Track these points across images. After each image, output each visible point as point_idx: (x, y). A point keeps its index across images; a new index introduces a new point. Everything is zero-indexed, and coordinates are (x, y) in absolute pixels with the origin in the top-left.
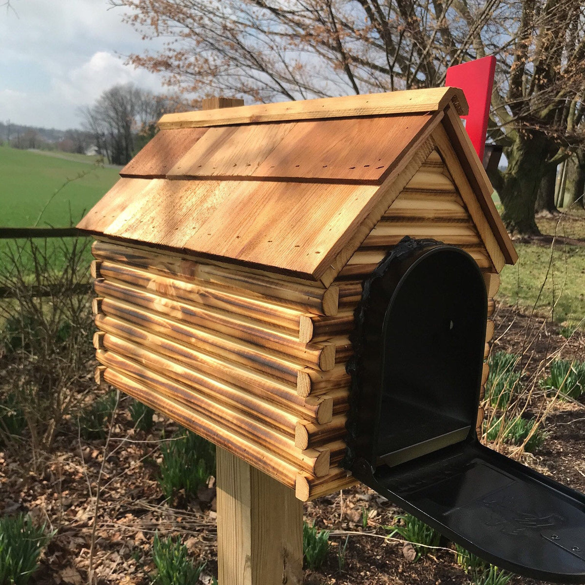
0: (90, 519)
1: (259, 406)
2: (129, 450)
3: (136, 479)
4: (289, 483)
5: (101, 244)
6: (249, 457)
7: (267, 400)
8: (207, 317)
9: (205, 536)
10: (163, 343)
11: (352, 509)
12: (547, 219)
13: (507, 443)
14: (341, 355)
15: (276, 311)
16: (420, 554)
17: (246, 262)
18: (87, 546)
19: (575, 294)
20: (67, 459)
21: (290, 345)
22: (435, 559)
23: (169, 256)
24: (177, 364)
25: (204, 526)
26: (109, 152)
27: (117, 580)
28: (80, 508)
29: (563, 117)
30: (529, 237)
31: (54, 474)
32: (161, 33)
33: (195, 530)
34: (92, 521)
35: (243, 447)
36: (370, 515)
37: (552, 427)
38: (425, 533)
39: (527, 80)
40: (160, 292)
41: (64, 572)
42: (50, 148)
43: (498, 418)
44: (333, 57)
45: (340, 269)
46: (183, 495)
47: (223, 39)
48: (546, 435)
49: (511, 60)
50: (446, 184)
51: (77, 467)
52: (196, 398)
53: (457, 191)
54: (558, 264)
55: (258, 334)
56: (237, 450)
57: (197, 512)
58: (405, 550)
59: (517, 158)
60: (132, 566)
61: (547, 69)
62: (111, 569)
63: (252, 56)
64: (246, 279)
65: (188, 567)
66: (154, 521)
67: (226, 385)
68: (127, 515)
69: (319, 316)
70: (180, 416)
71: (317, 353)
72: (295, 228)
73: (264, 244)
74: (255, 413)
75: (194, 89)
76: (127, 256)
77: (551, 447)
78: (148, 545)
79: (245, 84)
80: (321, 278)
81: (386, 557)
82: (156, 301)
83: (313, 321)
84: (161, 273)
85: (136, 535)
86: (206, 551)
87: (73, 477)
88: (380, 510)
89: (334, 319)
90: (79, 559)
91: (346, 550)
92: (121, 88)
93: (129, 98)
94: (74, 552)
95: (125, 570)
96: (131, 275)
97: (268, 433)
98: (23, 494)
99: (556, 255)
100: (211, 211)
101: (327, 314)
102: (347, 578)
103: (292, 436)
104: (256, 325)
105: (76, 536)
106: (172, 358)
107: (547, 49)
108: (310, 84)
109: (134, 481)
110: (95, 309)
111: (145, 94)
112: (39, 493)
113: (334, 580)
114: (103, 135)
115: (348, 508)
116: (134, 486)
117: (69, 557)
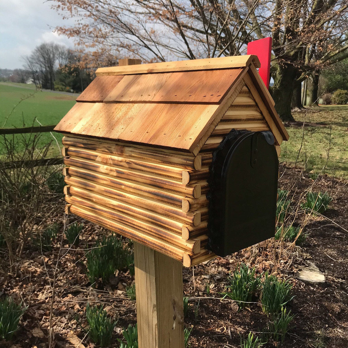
0: (46, 298)
1: (161, 219)
2: (66, 257)
3: (72, 274)
4: (179, 258)
5: (68, 138)
6: (157, 247)
7: (166, 216)
8: (130, 174)
9: (115, 304)
10: (106, 189)
11: (200, 284)
12: (298, 112)
13: (285, 241)
14: (204, 190)
15: (169, 169)
16: (241, 308)
17: (153, 145)
18: (45, 314)
19: (317, 154)
20: (30, 264)
21: (177, 186)
22: (250, 310)
23: (108, 143)
24: (114, 200)
25: (114, 299)
26: (40, 81)
27: (66, 333)
28: (40, 292)
29: (303, 55)
30: (288, 123)
31: (22, 273)
32: (74, 15)
33: (109, 302)
34: (48, 299)
35: (153, 242)
36: (210, 287)
37: (310, 231)
38: (243, 295)
39: (281, 35)
40: (104, 163)
41: (34, 330)
42: (5, 81)
43: (279, 227)
44: (173, 26)
45: (202, 146)
46: (101, 281)
47: (110, 17)
48: (306, 236)
49: (272, 24)
50: (251, 102)
51: (36, 268)
52: (125, 218)
53: (257, 105)
54: (306, 137)
55: (159, 181)
56: (150, 244)
57: (110, 291)
58: (232, 305)
59: (279, 79)
60: (73, 325)
61: (292, 30)
62: (62, 327)
63: (127, 27)
64: (152, 154)
65: (108, 322)
66: (85, 298)
67: (142, 209)
68: (68, 295)
69: (192, 170)
70: (116, 228)
71: (192, 189)
72: (177, 127)
73: (162, 135)
74: (159, 223)
75: (93, 46)
76: (84, 144)
77: (310, 242)
78: (82, 312)
79: (123, 42)
80: (193, 152)
81: (222, 310)
82: (101, 167)
83: (189, 173)
84: (104, 152)
85: (75, 307)
86: (117, 313)
87: (34, 274)
88: (216, 284)
89: (199, 171)
90: (42, 322)
91: (199, 308)
92: (47, 44)
93: (51, 50)
94: (38, 318)
95: (70, 327)
96: (86, 154)
97: (167, 233)
98: (4, 286)
99: (305, 132)
100: (131, 119)
101: (196, 169)
102: (200, 324)
103: (180, 234)
104: (158, 177)
105: (38, 309)
106: (111, 197)
107: (291, 20)
108: (160, 41)
109: (71, 275)
110: (65, 173)
111: (61, 47)
112: (14, 285)
113: (193, 326)
114: (37, 72)
115: (198, 284)
116: (71, 278)
117: (36, 321)
